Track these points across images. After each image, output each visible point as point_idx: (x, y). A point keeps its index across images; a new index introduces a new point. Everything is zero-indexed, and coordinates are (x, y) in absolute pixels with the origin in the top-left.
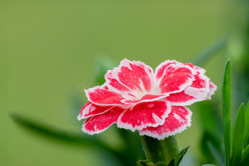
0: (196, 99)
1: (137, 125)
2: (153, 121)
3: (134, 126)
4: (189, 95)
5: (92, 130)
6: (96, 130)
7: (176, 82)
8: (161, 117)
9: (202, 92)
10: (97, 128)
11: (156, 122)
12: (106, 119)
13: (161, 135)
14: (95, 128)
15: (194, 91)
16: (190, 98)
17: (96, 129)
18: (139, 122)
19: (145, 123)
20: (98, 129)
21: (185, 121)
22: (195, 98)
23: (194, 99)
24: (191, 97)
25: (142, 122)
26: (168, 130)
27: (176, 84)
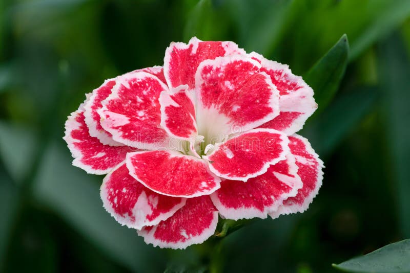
0: (303, 113)
1: (266, 204)
2: (284, 187)
3: (261, 209)
4: (289, 112)
5: (179, 239)
6: (189, 238)
7: (257, 99)
8: (289, 173)
9: (304, 97)
10: (188, 233)
11: (290, 186)
12: (194, 211)
13: (303, 204)
14: (184, 233)
15: (293, 102)
16: (293, 118)
17: (186, 236)
18: (266, 199)
19: (278, 196)
20: (191, 235)
21: (313, 160)
22: (300, 113)
23: (300, 115)
24: (295, 115)
25: (272, 197)
26: (309, 191)
27: (258, 101)
